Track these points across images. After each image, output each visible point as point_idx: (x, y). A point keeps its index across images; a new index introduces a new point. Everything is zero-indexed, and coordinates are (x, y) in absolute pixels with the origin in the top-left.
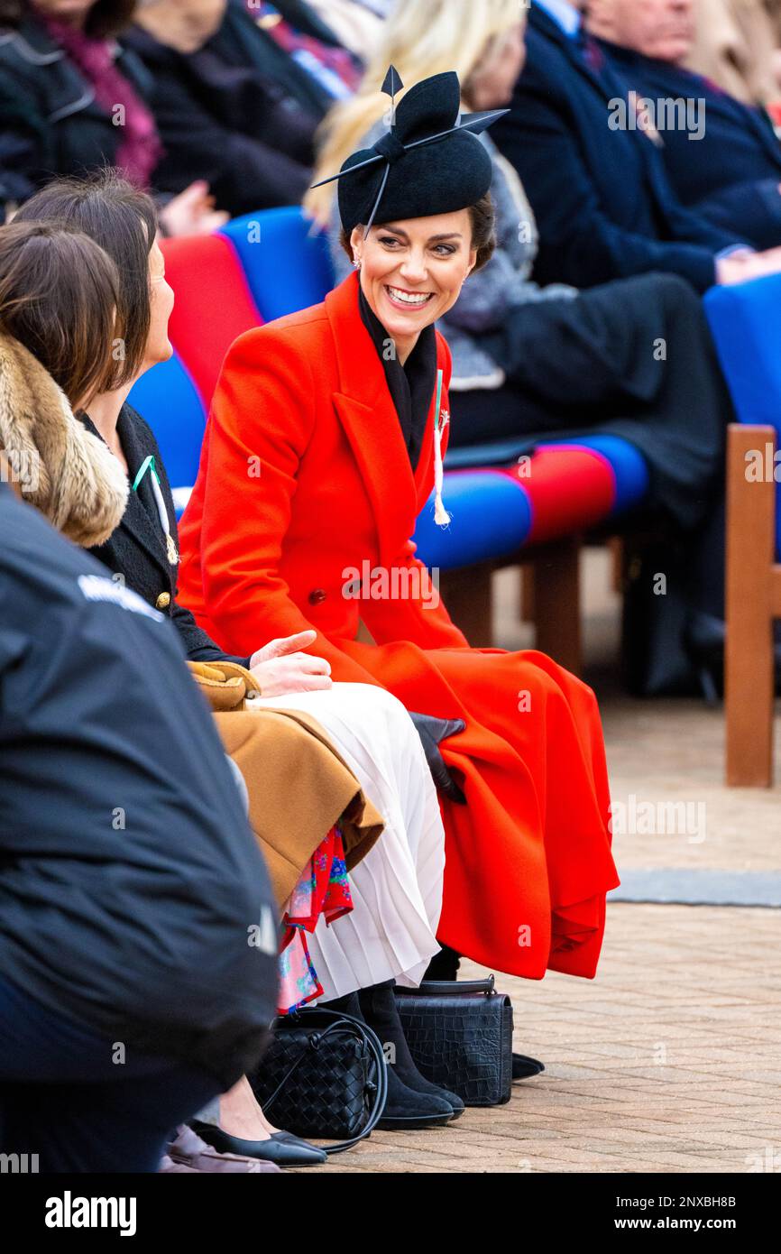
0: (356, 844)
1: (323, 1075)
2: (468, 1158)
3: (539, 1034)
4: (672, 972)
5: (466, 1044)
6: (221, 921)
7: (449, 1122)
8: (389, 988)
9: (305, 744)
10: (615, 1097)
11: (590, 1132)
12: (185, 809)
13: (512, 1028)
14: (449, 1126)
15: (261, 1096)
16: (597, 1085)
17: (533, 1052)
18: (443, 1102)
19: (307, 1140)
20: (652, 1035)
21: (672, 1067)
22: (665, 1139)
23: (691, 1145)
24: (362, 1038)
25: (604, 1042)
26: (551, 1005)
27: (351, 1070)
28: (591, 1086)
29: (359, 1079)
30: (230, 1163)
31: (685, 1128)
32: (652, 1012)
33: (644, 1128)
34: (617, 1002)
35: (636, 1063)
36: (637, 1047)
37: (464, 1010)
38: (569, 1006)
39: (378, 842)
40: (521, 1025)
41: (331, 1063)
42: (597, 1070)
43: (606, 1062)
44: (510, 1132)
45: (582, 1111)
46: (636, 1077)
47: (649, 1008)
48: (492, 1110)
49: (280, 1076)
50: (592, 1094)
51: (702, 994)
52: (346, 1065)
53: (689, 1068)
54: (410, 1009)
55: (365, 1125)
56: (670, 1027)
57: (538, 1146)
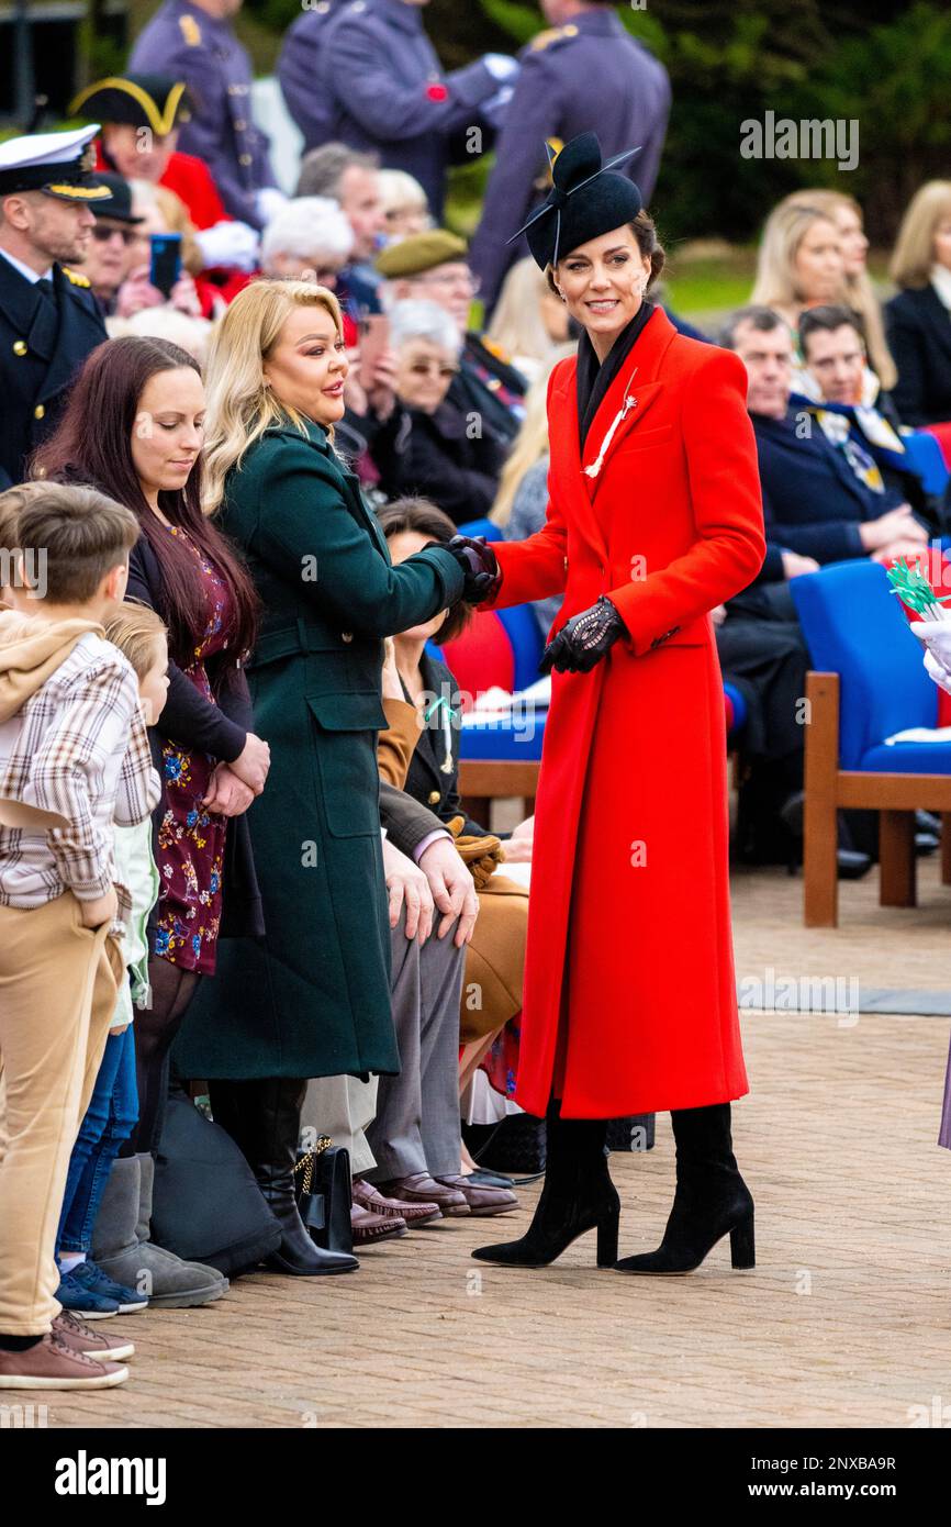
4: (770, 1057)
23: (779, 1179)
31: (776, 1167)
35: (743, 1121)
51: (791, 1072)
53: (781, 1124)
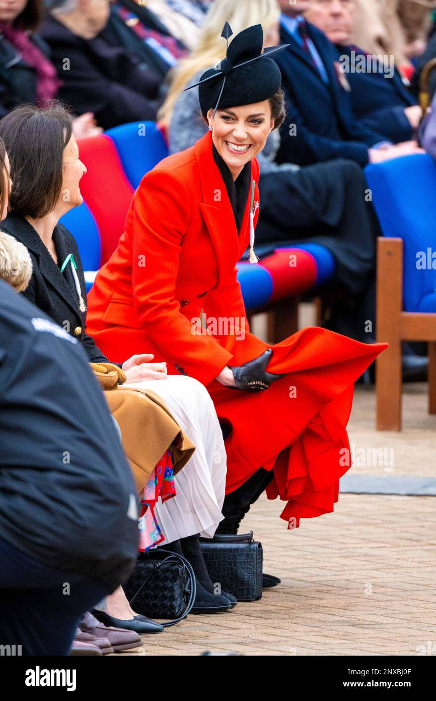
0: (179, 460)
1: (162, 585)
2: (238, 629)
3: (277, 563)
5: (238, 568)
6: (108, 502)
7: (229, 610)
8: (197, 539)
9: (151, 408)
10: (317, 596)
11: (305, 615)
12: (89, 442)
13: (262, 559)
14: (229, 612)
15: (129, 596)
16: (308, 590)
17: (274, 572)
18: (225, 599)
19: (153, 620)
20: (337, 563)
21: (348, 580)
22: (344, 619)
23: (358, 622)
24: (182, 565)
25: (312, 567)
26: (284, 547)
27: (177, 582)
28: (305, 590)
29: (181, 586)
30: (112, 632)
32: (337, 551)
33: (333, 613)
34: (318, 546)
36: (329, 570)
37: (237, 550)
38: (293, 548)
39: (190, 459)
40: (268, 558)
41: (166, 579)
42: (308, 582)
43: (312, 578)
44: (262, 615)
45: (300, 604)
46: (329, 586)
47: (336, 549)
48: (251, 603)
49: (139, 586)
50: (305, 595)
51: (363, 541)
52: (174, 580)
53: (357, 581)
54: (208, 550)
55: (184, 612)
56: (346, 559)
57: (276, 623)
